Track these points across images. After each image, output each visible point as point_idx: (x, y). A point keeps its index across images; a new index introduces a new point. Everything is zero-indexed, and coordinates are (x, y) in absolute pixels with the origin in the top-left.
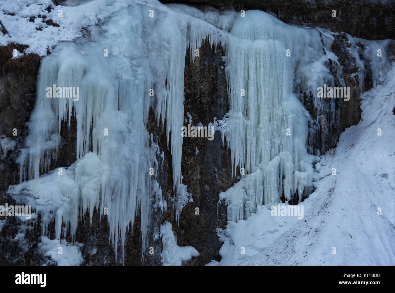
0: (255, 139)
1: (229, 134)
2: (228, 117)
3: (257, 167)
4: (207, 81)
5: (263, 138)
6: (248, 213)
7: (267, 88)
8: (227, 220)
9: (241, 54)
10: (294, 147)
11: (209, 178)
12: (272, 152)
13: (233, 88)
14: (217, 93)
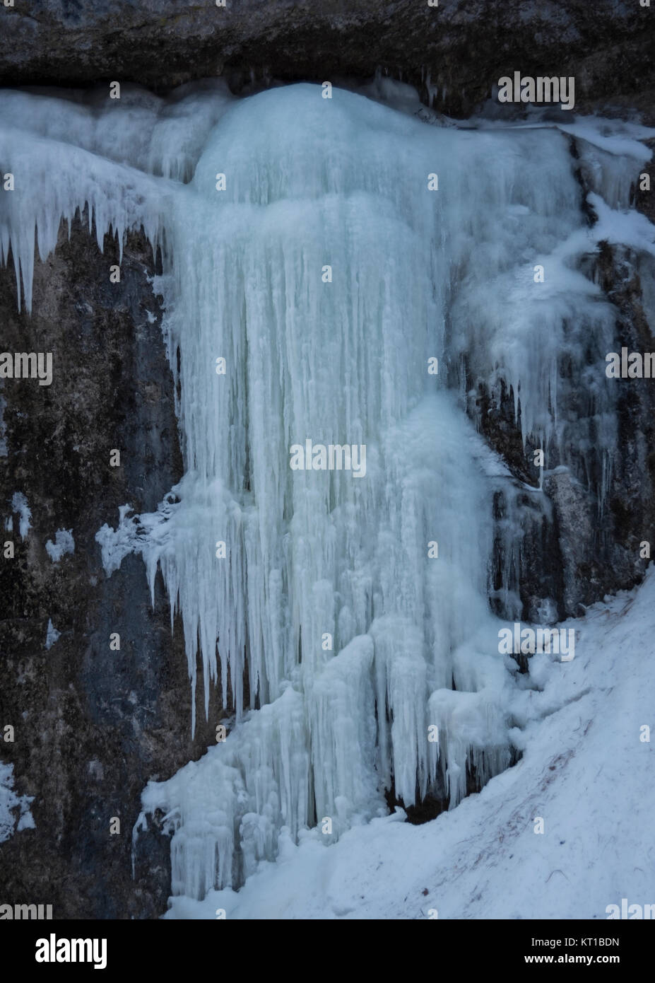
0: (275, 574)
1: (174, 562)
2: (178, 500)
3: (286, 679)
4: (94, 374)
5: (304, 570)
6: (249, 859)
7: (312, 381)
8: (168, 892)
9: (212, 261)
10: (426, 597)
11: (105, 734)
12: (340, 622)
13: (190, 389)
14: (135, 412)
